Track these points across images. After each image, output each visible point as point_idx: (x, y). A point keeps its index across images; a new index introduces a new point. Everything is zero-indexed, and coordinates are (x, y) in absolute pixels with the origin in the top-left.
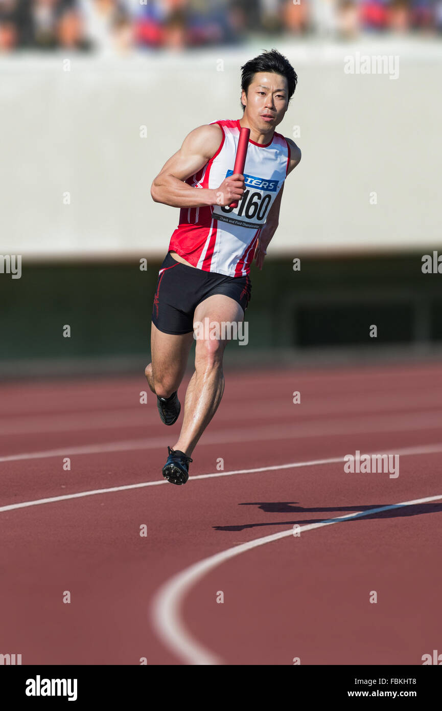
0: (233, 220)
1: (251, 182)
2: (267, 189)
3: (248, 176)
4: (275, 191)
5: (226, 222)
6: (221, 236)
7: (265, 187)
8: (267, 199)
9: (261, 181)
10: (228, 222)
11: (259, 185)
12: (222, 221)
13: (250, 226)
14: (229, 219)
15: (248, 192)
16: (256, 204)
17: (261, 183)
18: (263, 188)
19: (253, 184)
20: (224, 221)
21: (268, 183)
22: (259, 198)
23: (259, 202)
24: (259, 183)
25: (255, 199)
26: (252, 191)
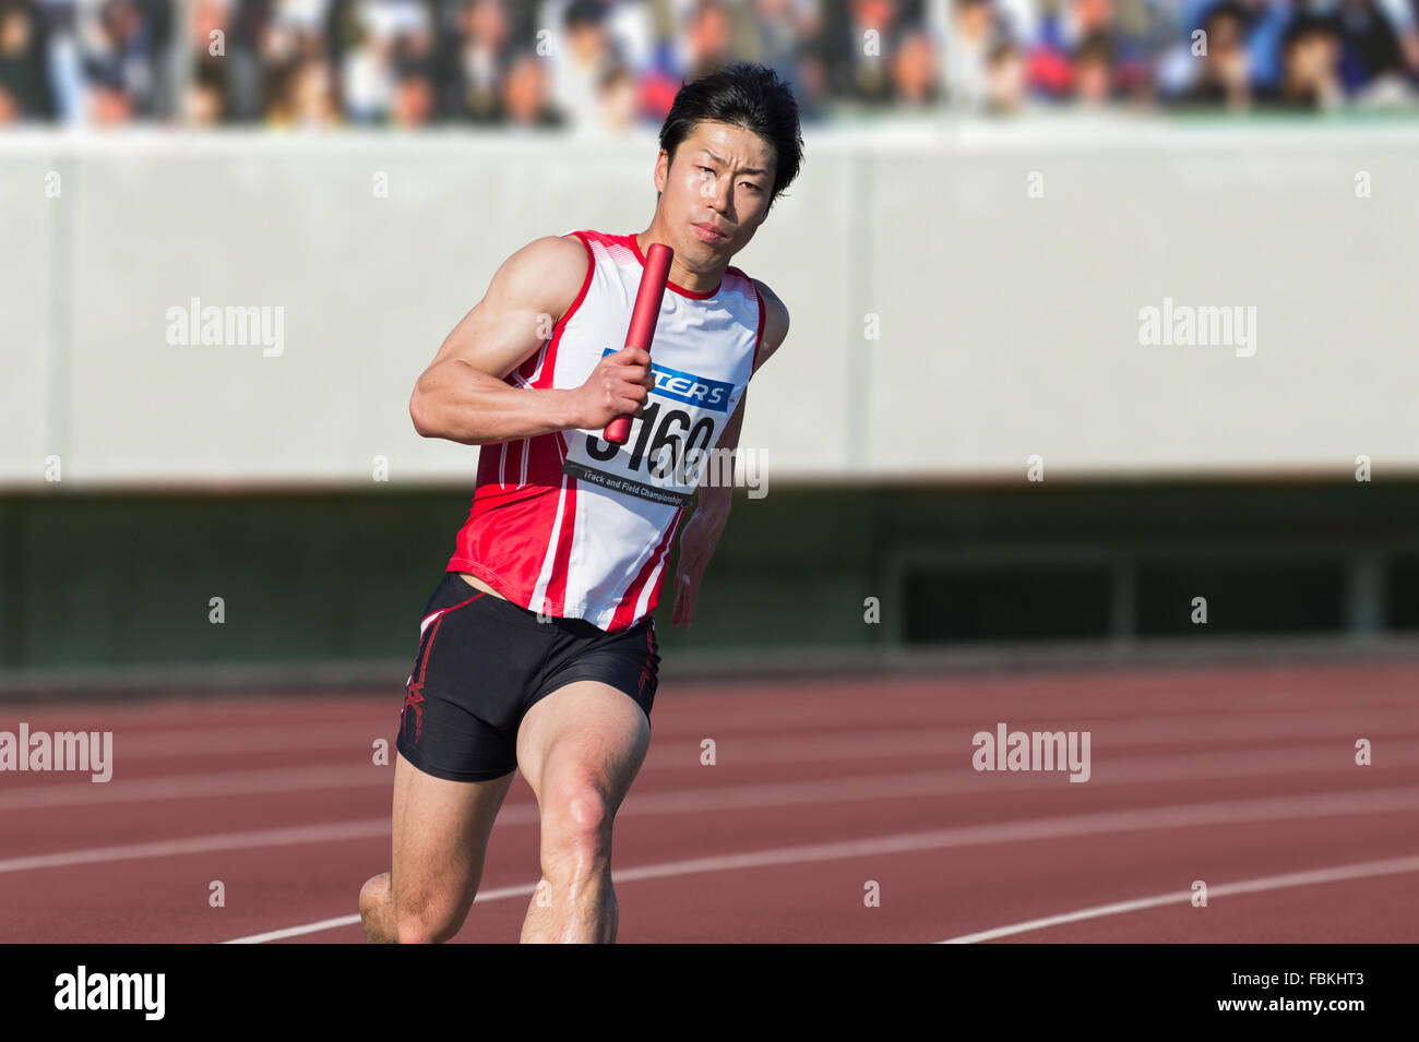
0: (616, 478)
1: (664, 382)
2: (703, 404)
3: (657, 368)
4: (725, 410)
5: (599, 484)
6: (586, 521)
7: (700, 396)
8: (704, 429)
9: (689, 382)
10: (604, 485)
11: (685, 391)
12: (590, 480)
13: (660, 497)
14: (608, 476)
15: (656, 407)
16: (673, 439)
17: (689, 386)
18: (692, 401)
19: (669, 387)
20: (595, 482)
21: (706, 388)
22: (685, 426)
23: (684, 435)
24: (685, 387)
25: (675, 427)
26: (668, 406)
